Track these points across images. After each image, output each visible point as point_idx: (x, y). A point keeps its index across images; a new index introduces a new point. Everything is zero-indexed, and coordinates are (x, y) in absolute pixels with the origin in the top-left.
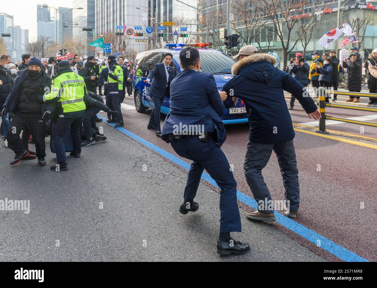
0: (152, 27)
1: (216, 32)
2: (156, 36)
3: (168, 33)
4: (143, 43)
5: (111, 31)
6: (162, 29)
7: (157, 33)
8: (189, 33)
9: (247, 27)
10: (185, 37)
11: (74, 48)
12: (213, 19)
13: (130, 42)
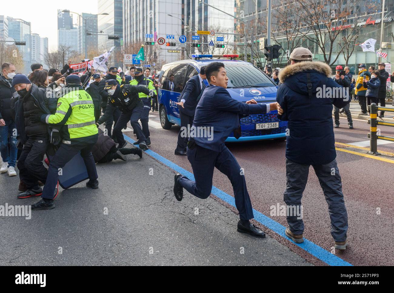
0: (186, 36)
1: (255, 43)
2: (191, 47)
3: (203, 43)
4: (176, 54)
5: (141, 40)
6: (196, 39)
7: (191, 42)
8: (226, 43)
9: (287, 38)
10: (222, 48)
12: (252, 29)
13: (162, 53)
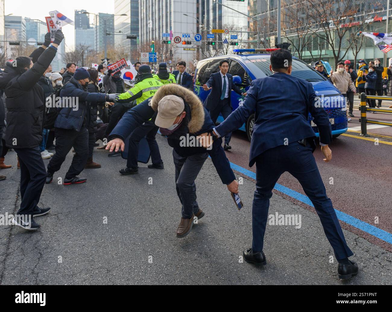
0: (201, 35)
1: (267, 40)
2: (206, 45)
3: (217, 41)
4: (192, 52)
5: (157, 38)
6: (211, 37)
7: (206, 41)
8: (240, 41)
9: (298, 35)
10: (236, 45)
11: (116, 57)
12: (264, 27)
13: (177, 51)
